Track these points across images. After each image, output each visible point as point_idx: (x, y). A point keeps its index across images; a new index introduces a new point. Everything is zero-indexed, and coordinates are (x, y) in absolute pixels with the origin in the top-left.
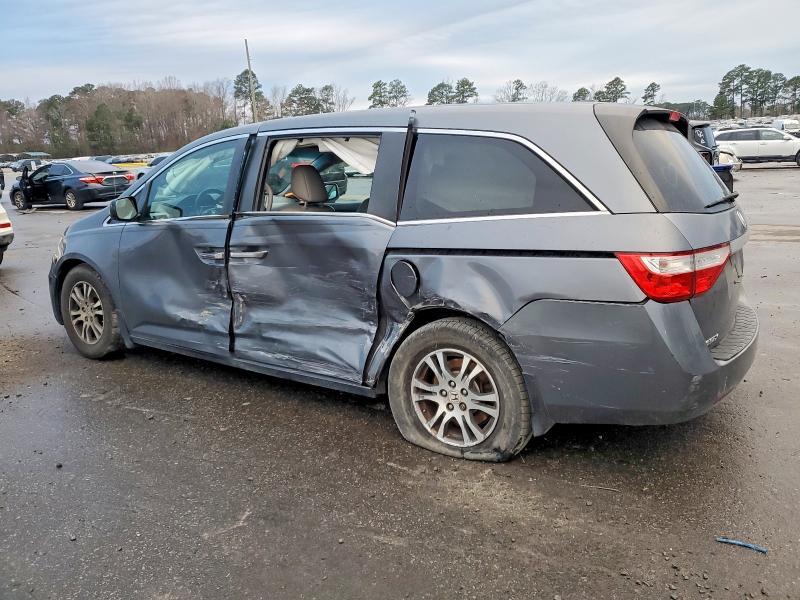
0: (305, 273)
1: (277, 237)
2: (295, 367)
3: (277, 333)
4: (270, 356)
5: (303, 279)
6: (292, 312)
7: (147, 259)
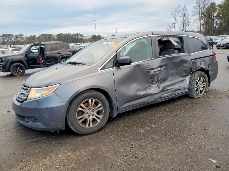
0: (172, 70)
1: (168, 62)
2: (173, 94)
3: (168, 88)
4: (167, 94)
5: (171, 72)
6: (171, 81)
7: (128, 79)
